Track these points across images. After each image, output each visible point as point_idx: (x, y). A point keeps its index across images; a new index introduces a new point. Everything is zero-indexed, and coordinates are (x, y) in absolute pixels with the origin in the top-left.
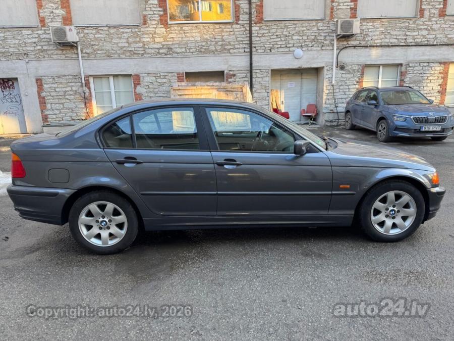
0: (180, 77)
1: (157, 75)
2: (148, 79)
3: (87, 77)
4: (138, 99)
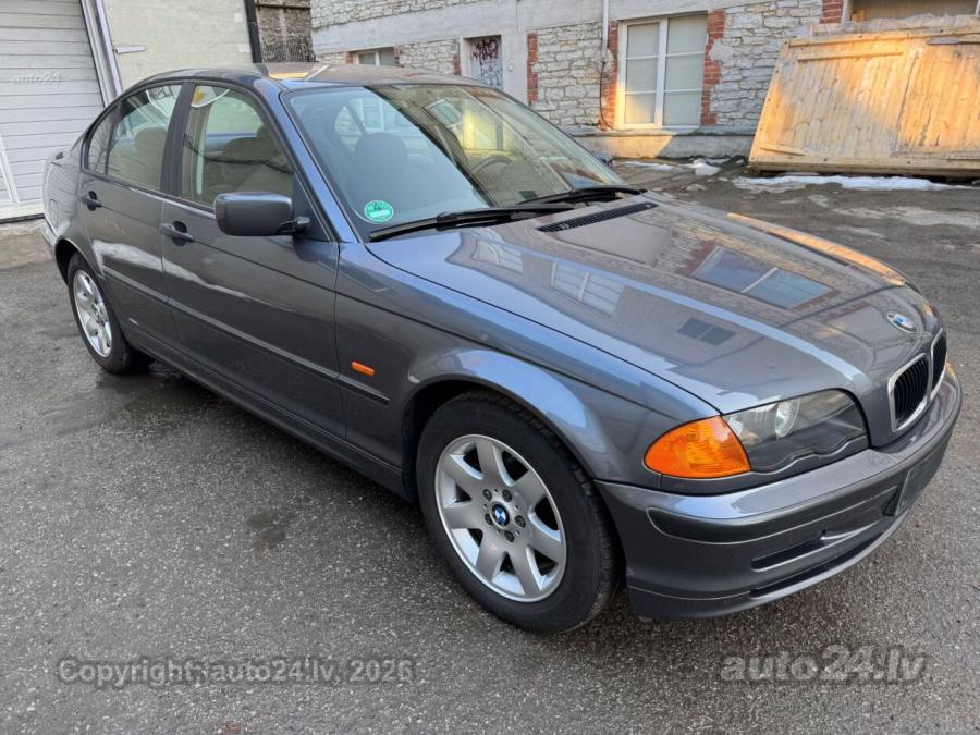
0: (831, 9)
1: (770, 7)
2: (744, 19)
3: (615, 25)
4: (712, 74)
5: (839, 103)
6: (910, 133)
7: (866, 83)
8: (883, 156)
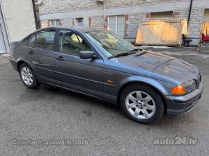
0: (147, 15)
1: (136, 15)
2: (132, 17)
3: (107, 17)
4: (126, 27)
5: (151, 33)
6: (164, 38)
7: (155, 29)
8: (159, 42)
